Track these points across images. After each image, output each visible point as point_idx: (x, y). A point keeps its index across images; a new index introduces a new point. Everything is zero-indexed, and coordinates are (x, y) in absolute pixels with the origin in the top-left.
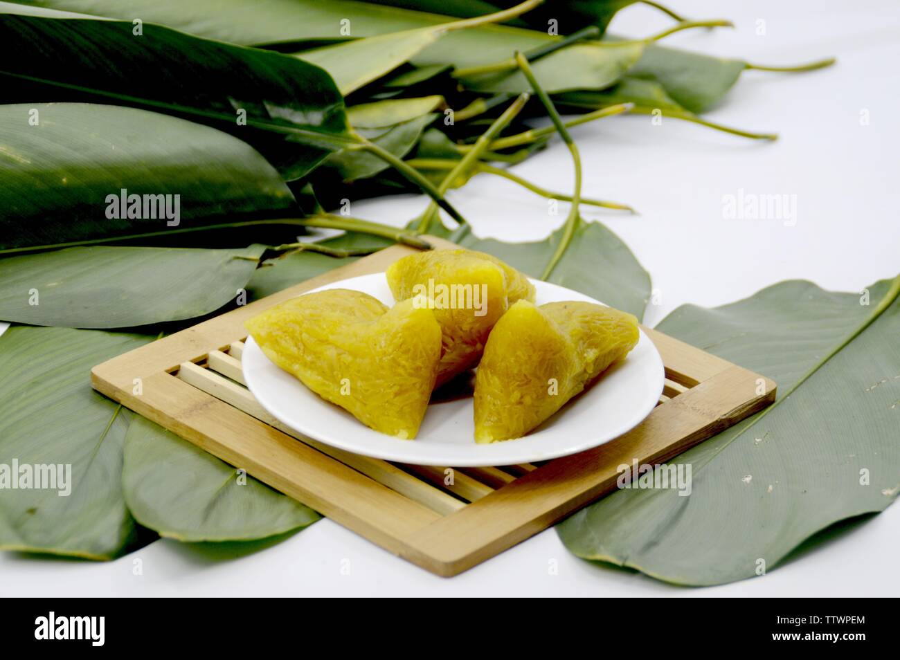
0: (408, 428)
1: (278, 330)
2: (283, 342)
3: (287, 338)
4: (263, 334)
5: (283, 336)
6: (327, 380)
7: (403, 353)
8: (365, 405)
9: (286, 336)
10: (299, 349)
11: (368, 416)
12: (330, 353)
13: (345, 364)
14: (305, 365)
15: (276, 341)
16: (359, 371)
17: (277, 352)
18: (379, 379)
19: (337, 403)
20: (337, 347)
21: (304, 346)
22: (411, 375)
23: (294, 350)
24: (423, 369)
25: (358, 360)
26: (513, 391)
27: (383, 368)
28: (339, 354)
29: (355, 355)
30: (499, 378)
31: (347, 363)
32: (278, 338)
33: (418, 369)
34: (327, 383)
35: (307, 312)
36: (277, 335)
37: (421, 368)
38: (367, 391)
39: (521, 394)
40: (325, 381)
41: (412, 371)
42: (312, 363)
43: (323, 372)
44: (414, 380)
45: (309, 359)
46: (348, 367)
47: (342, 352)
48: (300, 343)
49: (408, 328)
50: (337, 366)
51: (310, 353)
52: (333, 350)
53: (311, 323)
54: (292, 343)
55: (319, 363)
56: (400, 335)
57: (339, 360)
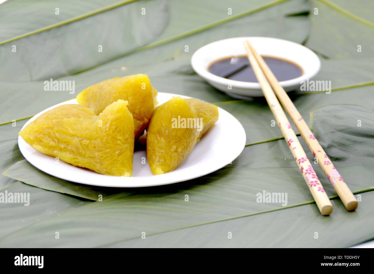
0: (128, 171)
1: (40, 134)
3: (47, 137)
4: (31, 138)
5: (44, 137)
6: (76, 156)
7: (118, 132)
8: (102, 164)
9: (45, 137)
10: (55, 142)
11: (105, 170)
12: (75, 141)
13: (85, 145)
14: (61, 150)
15: (40, 140)
16: (95, 147)
17: (42, 146)
18: (107, 149)
19: (83, 167)
20: (78, 137)
21: (58, 139)
22: (124, 143)
23: (52, 143)
24: (129, 139)
25: (93, 141)
26: (173, 145)
27: (108, 143)
28: (80, 141)
29: (90, 139)
30: (164, 139)
31: (86, 144)
32: (41, 138)
33: (127, 139)
34: (77, 157)
35: (54, 121)
36: (40, 137)
37: (128, 138)
38: (102, 157)
39: (177, 147)
40: (75, 157)
41: (124, 141)
42: (65, 148)
43: (72, 152)
44: (126, 145)
45: (62, 146)
46: (87, 146)
47: (82, 140)
48: (55, 139)
49: (117, 119)
50: (80, 147)
51: (63, 143)
52: (76, 139)
53: (58, 127)
54: (50, 139)
55: (69, 147)
56: (114, 123)
57: (81, 143)
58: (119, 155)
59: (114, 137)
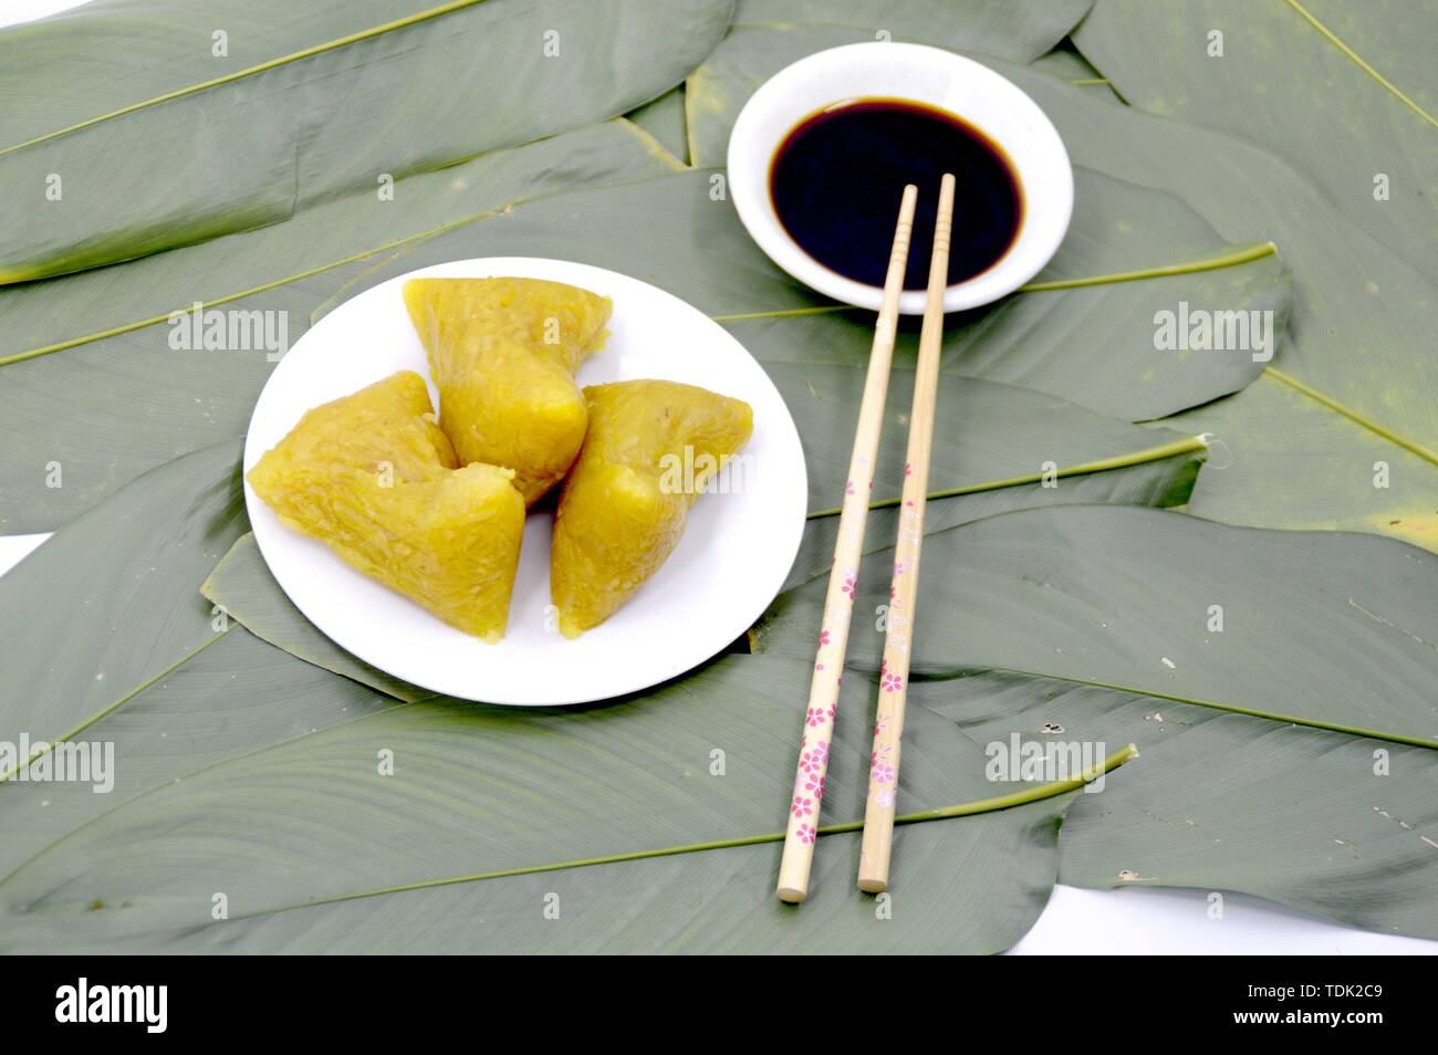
2: (307, 511)
3: (312, 506)
4: (275, 499)
5: (306, 504)
7: (480, 549)
9: (309, 504)
11: (442, 616)
13: (400, 555)
15: (297, 508)
21: (338, 519)
25: (420, 554)
28: (390, 541)
29: (414, 547)
31: (404, 554)
32: (299, 505)
36: (297, 501)
38: (438, 592)
42: (353, 542)
43: (369, 555)
45: (347, 537)
46: (406, 558)
47: (394, 540)
48: (332, 516)
49: (483, 522)
50: (389, 554)
51: (348, 530)
52: (381, 533)
53: (342, 489)
54: (318, 513)
55: (362, 545)
56: (474, 531)
57: (392, 548)
58: (479, 594)
59: (470, 560)
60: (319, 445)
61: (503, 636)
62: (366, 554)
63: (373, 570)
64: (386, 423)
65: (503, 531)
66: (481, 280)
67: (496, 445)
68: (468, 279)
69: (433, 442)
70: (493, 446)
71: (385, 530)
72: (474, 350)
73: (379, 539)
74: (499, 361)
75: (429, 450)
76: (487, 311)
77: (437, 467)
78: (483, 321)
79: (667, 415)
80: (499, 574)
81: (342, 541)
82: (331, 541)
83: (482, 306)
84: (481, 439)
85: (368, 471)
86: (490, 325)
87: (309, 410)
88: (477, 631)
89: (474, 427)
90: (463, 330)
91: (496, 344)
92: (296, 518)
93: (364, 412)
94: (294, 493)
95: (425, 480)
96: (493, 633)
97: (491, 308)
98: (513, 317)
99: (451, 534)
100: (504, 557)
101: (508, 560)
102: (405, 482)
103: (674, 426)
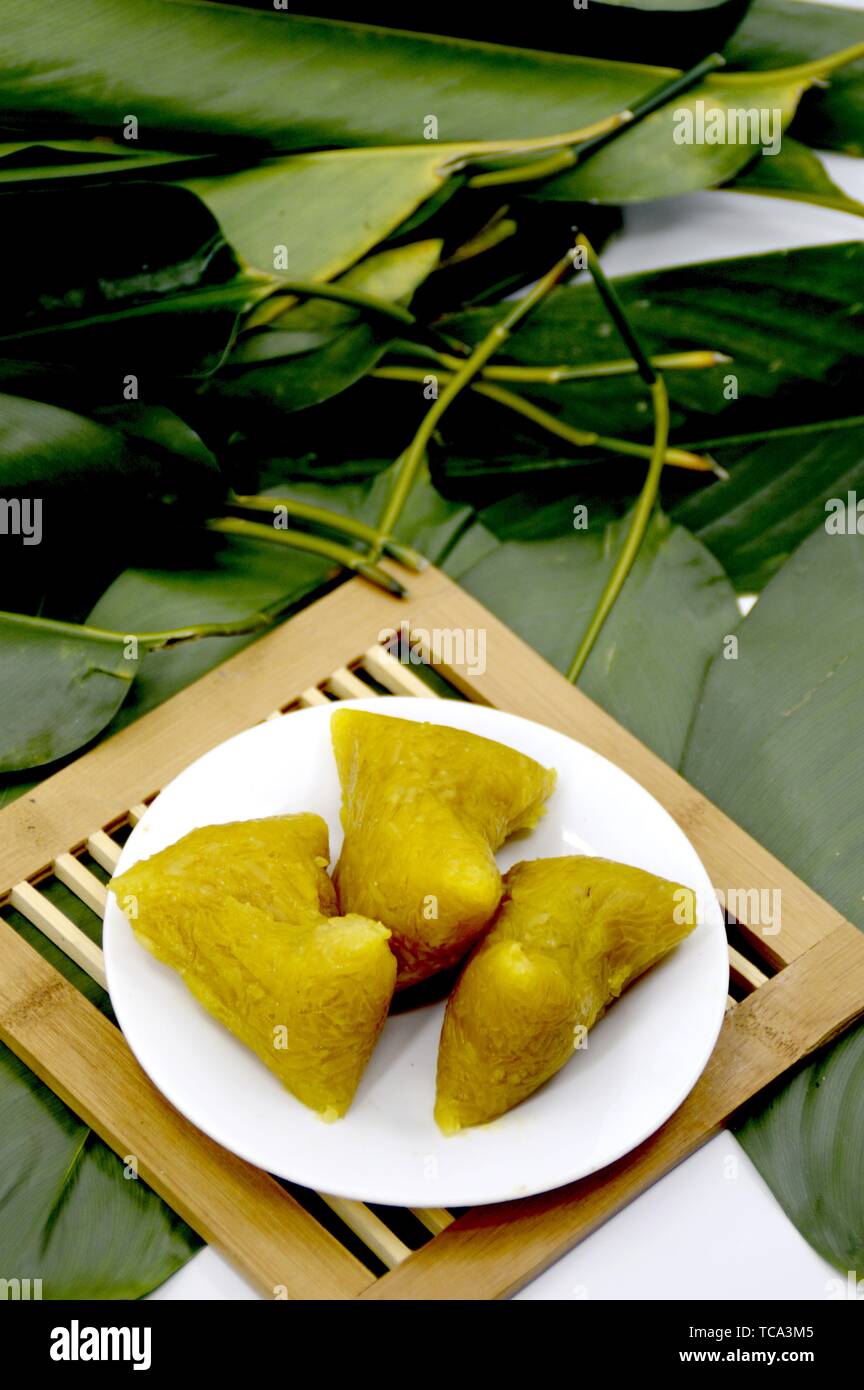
0: (338, 1103)
2: (165, 932)
3: (172, 927)
5: (166, 923)
7: (337, 1008)
9: (169, 924)
11: (282, 1077)
15: (156, 926)
17: (156, 943)
21: (195, 946)
22: (347, 1035)
23: (179, 948)
24: (364, 1026)
26: (496, 1068)
28: (245, 981)
29: (268, 991)
30: (475, 1048)
32: (158, 924)
33: (358, 1026)
36: (157, 919)
41: (349, 1031)
43: (221, 996)
45: (201, 969)
46: (257, 1003)
47: (250, 979)
48: (190, 941)
49: (346, 976)
50: (241, 995)
51: (203, 960)
52: (237, 970)
53: (207, 914)
54: (178, 937)
55: (216, 979)
56: (334, 984)
57: (245, 988)
58: (324, 1061)
59: (323, 1016)
60: (195, 863)
61: (342, 1114)
62: (217, 993)
63: (220, 1010)
64: (271, 856)
65: (366, 993)
66: (419, 724)
67: (395, 910)
68: (402, 720)
69: (318, 887)
70: (390, 910)
71: (242, 967)
72: (394, 799)
73: (232, 975)
74: (420, 819)
75: (311, 893)
76: (415, 759)
77: (315, 912)
78: (411, 770)
79: (588, 895)
80: (351, 1041)
81: (196, 973)
82: (184, 971)
83: (412, 754)
84: (381, 899)
85: (239, 900)
86: (416, 776)
87: (196, 828)
88: (316, 1105)
89: (376, 884)
90: (386, 775)
91: (419, 798)
92: (152, 938)
93: (251, 839)
94: (157, 909)
95: (296, 923)
96: (332, 1111)
97: (421, 757)
98: (443, 773)
99: (310, 984)
100: (362, 1025)
101: (367, 1029)
102: (275, 920)
103: (594, 908)
